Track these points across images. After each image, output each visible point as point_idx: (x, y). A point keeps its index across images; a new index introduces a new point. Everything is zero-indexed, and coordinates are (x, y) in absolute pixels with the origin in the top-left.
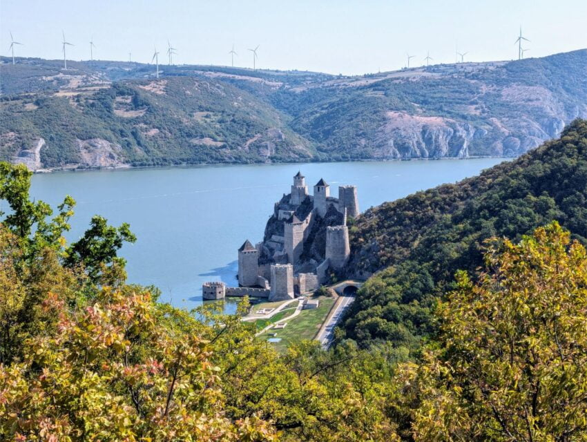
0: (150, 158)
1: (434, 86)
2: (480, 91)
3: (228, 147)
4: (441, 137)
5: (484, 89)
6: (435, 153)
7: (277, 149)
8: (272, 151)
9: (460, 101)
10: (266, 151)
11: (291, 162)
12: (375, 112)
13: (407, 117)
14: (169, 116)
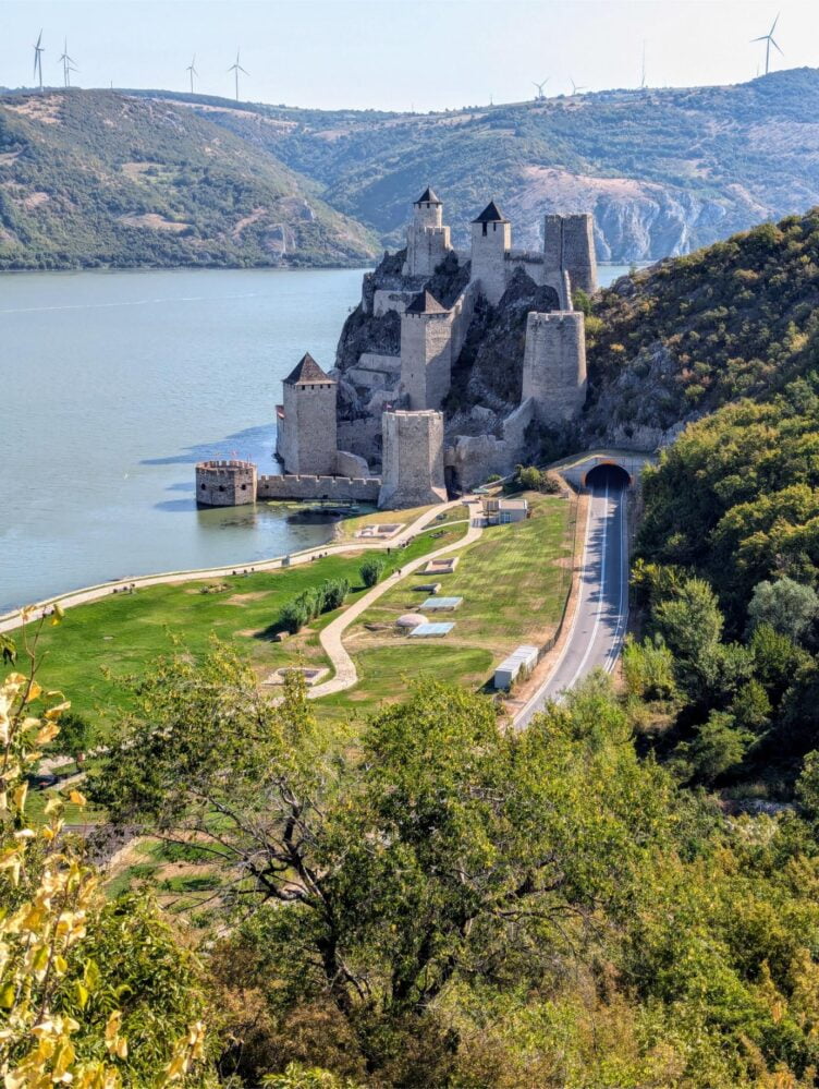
0: (32, 253)
1: (613, 120)
2: (706, 131)
3: (197, 234)
4: (635, 220)
5: (714, 128)
6: (624, 251)
7: (300, 240)
8: (290, 243)
9: (667, 151)
10: (276, 243)
11: (330, 266)
12: (499, 168)
13: (566, 177)
14: (70, 167)
